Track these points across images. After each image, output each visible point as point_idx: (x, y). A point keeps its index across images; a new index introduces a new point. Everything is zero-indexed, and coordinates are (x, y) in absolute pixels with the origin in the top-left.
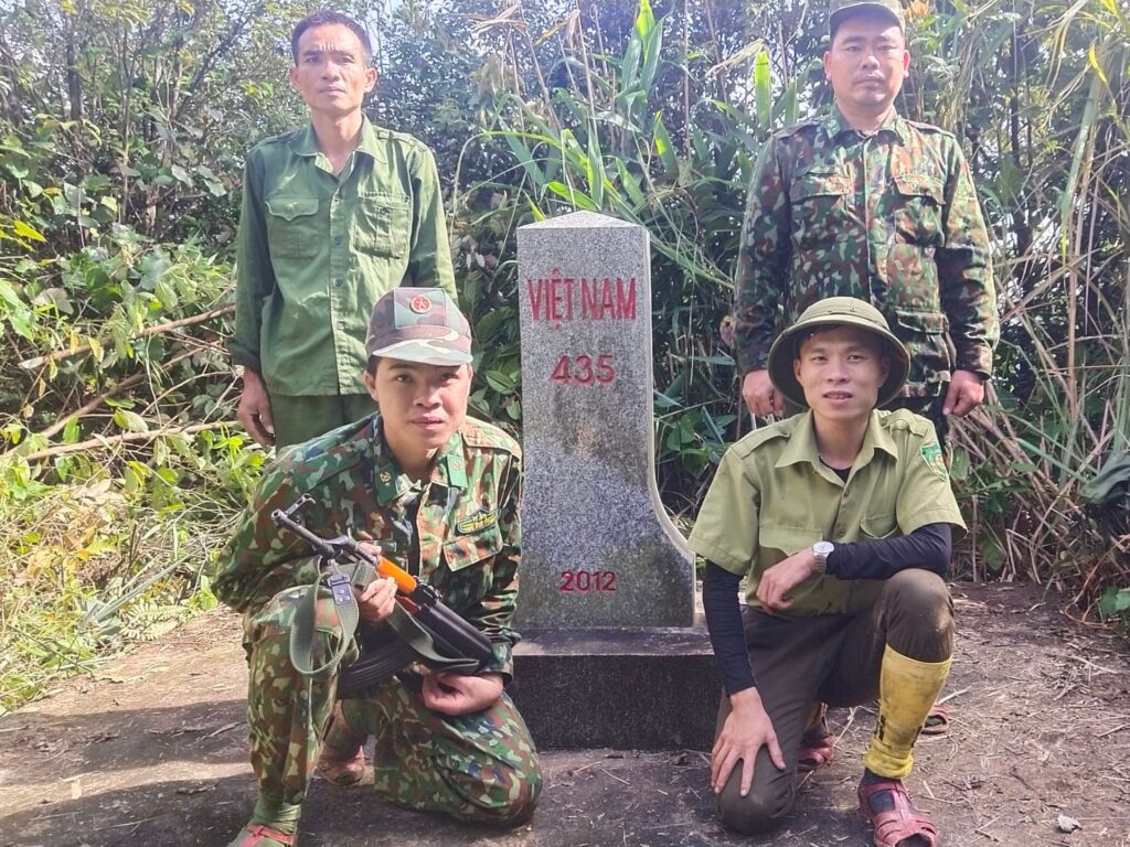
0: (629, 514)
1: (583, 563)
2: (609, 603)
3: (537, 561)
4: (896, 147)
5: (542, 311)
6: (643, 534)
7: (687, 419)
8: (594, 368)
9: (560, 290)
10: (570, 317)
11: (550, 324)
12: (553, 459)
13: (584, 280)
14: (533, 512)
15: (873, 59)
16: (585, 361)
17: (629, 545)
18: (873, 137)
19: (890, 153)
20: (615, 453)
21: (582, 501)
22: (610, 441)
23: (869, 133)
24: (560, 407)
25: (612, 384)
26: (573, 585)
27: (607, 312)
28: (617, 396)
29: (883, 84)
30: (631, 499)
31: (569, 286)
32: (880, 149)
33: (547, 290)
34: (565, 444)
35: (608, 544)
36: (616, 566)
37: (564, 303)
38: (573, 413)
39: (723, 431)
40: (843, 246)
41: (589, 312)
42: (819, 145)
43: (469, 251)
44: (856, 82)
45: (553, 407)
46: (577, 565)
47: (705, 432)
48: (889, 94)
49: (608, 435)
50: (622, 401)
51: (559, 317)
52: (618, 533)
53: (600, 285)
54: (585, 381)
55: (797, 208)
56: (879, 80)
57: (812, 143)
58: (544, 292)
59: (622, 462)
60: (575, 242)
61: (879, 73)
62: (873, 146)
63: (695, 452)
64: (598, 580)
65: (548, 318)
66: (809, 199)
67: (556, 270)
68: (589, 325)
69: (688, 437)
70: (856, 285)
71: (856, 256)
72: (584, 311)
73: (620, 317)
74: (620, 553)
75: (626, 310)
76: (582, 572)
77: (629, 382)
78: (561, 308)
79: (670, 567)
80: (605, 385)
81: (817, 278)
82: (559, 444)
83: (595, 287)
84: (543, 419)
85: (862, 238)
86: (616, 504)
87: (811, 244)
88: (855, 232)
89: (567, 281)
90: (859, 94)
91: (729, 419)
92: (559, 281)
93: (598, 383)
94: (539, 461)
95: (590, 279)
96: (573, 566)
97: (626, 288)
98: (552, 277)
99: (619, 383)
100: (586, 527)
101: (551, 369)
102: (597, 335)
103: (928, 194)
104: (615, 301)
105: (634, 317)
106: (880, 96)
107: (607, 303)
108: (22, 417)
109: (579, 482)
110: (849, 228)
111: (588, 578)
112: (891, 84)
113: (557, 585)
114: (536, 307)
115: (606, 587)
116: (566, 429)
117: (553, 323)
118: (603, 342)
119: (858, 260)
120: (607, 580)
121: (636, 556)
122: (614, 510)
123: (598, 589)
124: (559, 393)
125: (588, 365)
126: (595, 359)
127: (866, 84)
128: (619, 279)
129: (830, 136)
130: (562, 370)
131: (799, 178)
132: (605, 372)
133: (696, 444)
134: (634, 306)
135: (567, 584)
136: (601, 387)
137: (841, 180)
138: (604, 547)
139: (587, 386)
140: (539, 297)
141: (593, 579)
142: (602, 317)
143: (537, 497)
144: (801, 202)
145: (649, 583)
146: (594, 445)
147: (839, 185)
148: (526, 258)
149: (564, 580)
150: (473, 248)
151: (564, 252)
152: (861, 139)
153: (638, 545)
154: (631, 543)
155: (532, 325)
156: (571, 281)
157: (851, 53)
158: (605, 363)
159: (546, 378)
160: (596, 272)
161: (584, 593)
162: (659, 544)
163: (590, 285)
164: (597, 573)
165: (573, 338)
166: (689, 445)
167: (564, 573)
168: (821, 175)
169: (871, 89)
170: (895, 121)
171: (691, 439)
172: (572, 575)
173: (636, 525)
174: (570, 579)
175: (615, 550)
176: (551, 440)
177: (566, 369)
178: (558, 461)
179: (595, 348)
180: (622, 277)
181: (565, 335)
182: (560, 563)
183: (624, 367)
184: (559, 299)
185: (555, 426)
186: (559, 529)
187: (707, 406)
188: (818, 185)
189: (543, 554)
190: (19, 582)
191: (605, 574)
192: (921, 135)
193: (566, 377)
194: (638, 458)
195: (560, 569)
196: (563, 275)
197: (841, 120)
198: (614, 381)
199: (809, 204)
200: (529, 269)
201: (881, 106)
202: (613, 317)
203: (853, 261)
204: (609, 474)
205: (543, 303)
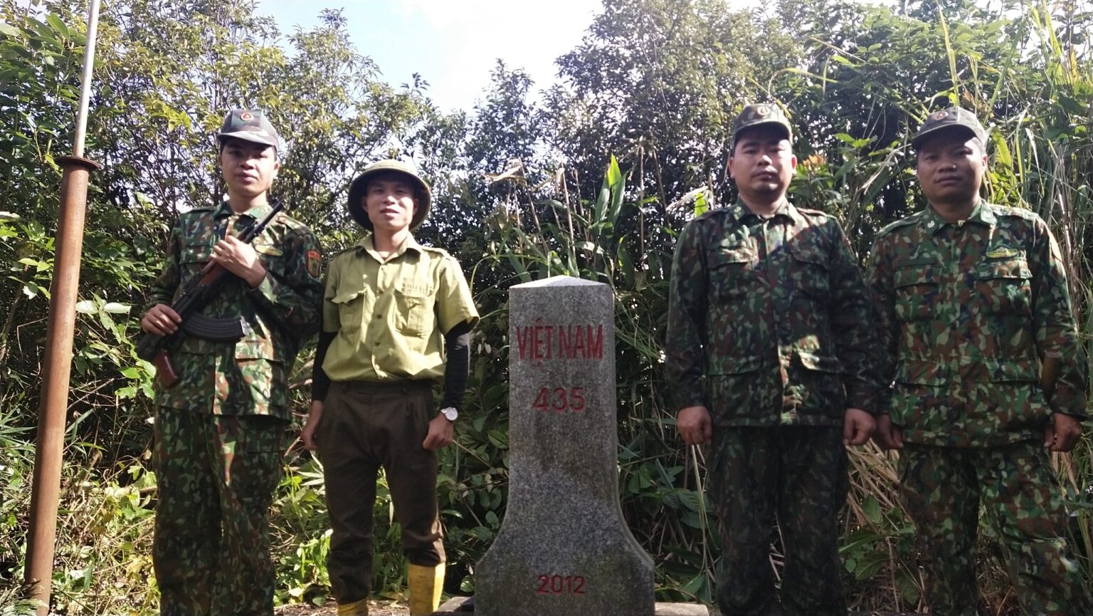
0: (597, 525)
1: (557, 568)
2: (579, 605)
3: (518, 565)
4: (789, 227)
5: (527, 351)
6: (609, 543)
7: (644, 468)
8: (568, 398)
9: (542, 335)
10: (549, 356)
11: (533, 362)
12: (533, 475)
13: (561, 327)
14: (515, 520)
15: (766, 158)
16: (560, 391)
17: (596, 552)
18: (771, 219)
19: (786, 230)
20: (584, 470)
21: (557, 512)
22: (580, 460)
23: (767, 217)
24: (539, 431)
25: (582, 412)
26: (548, 588)
27: (579, 352)
28: (586, 421)
29: (775, 177)
30: (599, 512)
31: (549, 333)
32: (777, 228)
33: (531, 334)
34: (543, 463)
35: (578, 551)
36: (585, 571)
37: (544, 345)
38: (551, 436)
39: (674, 479)
40: (752, 301)
41: (564, 352)
42: (726, 225)
43: (480, 342)
44: (753, 176)
45: (533, 431)
46: (552, 569)
47: (659, 480)
48: (781, 185)
49: (580, 455)
50: (591, 426)
51: (541, 356)
52: (588, 542)
53: (574, 331)
54: (560, 409)
55: (713, 273)
56: (772, 174)
57: (722, 224)
58: (529, 336)
59: (591, 478)
60: (555, 297)
61: (770, 168)
62: (770, 227)
63: (652, 495)
64: (569, 583)
65: (531, 357)
66: (722, 266)
67: (539, 319)
68: (565, 363)
69: (646, 483)
70: (764, 332)
71: (764, 309)
72: (561, 352)
73: (589, 357)
74: (589, 560)
75: (595, 351)
76: (556, 576)
77: (597, 409)
78: (542, 348)
79: (633, 573)
80: (577, 412)
81: (732, 327)
82: (538, 462)
83: (569, 333)
84: (526, 440)
85: (768, 295)
86: (586, 515)
87: (725, 300)
88: (761, 290)
89: (548, 328)
90: (757, 184)
91: (677, 470)
92: (541, 328)
93: (571, 410)
94: (521, 477)
95: (566, 325)
96: (548, 570)
97: (594, 332)
98: (537, 324)
99: (588, 411)
100: (560, 535)
101: (533, 399)
102: (571, 370)
103: (818, 262)
104: (585, 343)
105: (601, 356)
106: (773, 186)
107: (579, 344)
108: (142, 459)
109: (554, 496)
110: (756, 287)
111: (561, 582)
112: (782, 177)
113: (535, 586)
114: (522, 348)
115: (576, 591)
116: (544, 449)
117: (535, 361)
118: (575, 377)
119: (765, 312)
120: (578, 583)
121: (602, 563)
122: (584, 521)
123: (569, 591)
124: (540, 419)
125: (562, 396)
126: (568, 390)
127: (761, 176)
128: (589, 326)
129: (737, 218)
130: (543, 400)
131: (713, 251)
132: (577, 401)
133: (652, 489)
134: (601, 349)
135: (543, 585)
136: (574, 413)
137: (747, 251)
138: (575, 553)
139: (562, 412)
140: (525, 341)
141: (565, 583)
142: (575, 356)
143: (519, 508)
144: (716, 269)
145: (615, 588)
146: (567, 463)
147: (745, 255)
148: (516, 310)
149: (540, 582)
150: (483, 339)
151: (546, 305)
152: (760, 221)
153: (604, 552)
154: (599, 550)
155: (519, 363)
156: (550, 327)
157: (748, 155)
158: (577, 394)
159: (529, 407)
160: (570, 320)
161: (558, 595)
162: (622, 552)
163: (566, 331)
164: (568, 578)
165: (551, 373)
166: (646, 490)
167: (541, 576)
168: (731, 248)
169: (766, 180)
170: (787, 208)
171: (648, 485)
172: (547, 578)
173: (603, 535)
174: (546, 582)
175: (585, 557)
176: (532, 458)
177: (545, 399)
178: (537, 476)
179: (569, 381)
180: (592, 324)
181: (544, 371)
182: (537, 567)
183: (593, 397)
184: (541, 342)
185: (535, 447)
186: (537, 536)
187: (661, 460)
188: (729, 256)
189: (523, 560)
190: (119, 585)
191: (576, 578)
192: (809, 217)
193: (544, 405)
194: (604, 475)
195: (537, 572)
196: (545, 323)
197: (744, 207)
198: (584, 409)
199: (722, 270)
200: (518, 319)
201: (774, 195)
202: (584, 356)
203: (762, 314)
204: (580, 489)
205: (528, 345)
